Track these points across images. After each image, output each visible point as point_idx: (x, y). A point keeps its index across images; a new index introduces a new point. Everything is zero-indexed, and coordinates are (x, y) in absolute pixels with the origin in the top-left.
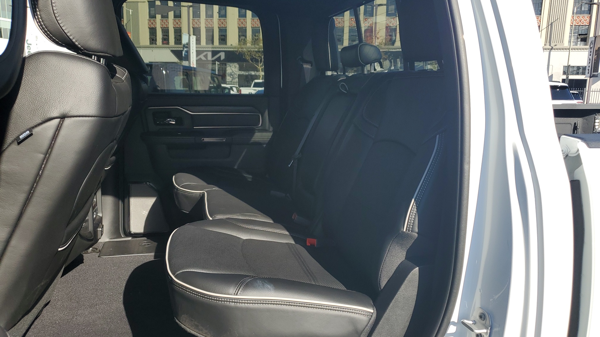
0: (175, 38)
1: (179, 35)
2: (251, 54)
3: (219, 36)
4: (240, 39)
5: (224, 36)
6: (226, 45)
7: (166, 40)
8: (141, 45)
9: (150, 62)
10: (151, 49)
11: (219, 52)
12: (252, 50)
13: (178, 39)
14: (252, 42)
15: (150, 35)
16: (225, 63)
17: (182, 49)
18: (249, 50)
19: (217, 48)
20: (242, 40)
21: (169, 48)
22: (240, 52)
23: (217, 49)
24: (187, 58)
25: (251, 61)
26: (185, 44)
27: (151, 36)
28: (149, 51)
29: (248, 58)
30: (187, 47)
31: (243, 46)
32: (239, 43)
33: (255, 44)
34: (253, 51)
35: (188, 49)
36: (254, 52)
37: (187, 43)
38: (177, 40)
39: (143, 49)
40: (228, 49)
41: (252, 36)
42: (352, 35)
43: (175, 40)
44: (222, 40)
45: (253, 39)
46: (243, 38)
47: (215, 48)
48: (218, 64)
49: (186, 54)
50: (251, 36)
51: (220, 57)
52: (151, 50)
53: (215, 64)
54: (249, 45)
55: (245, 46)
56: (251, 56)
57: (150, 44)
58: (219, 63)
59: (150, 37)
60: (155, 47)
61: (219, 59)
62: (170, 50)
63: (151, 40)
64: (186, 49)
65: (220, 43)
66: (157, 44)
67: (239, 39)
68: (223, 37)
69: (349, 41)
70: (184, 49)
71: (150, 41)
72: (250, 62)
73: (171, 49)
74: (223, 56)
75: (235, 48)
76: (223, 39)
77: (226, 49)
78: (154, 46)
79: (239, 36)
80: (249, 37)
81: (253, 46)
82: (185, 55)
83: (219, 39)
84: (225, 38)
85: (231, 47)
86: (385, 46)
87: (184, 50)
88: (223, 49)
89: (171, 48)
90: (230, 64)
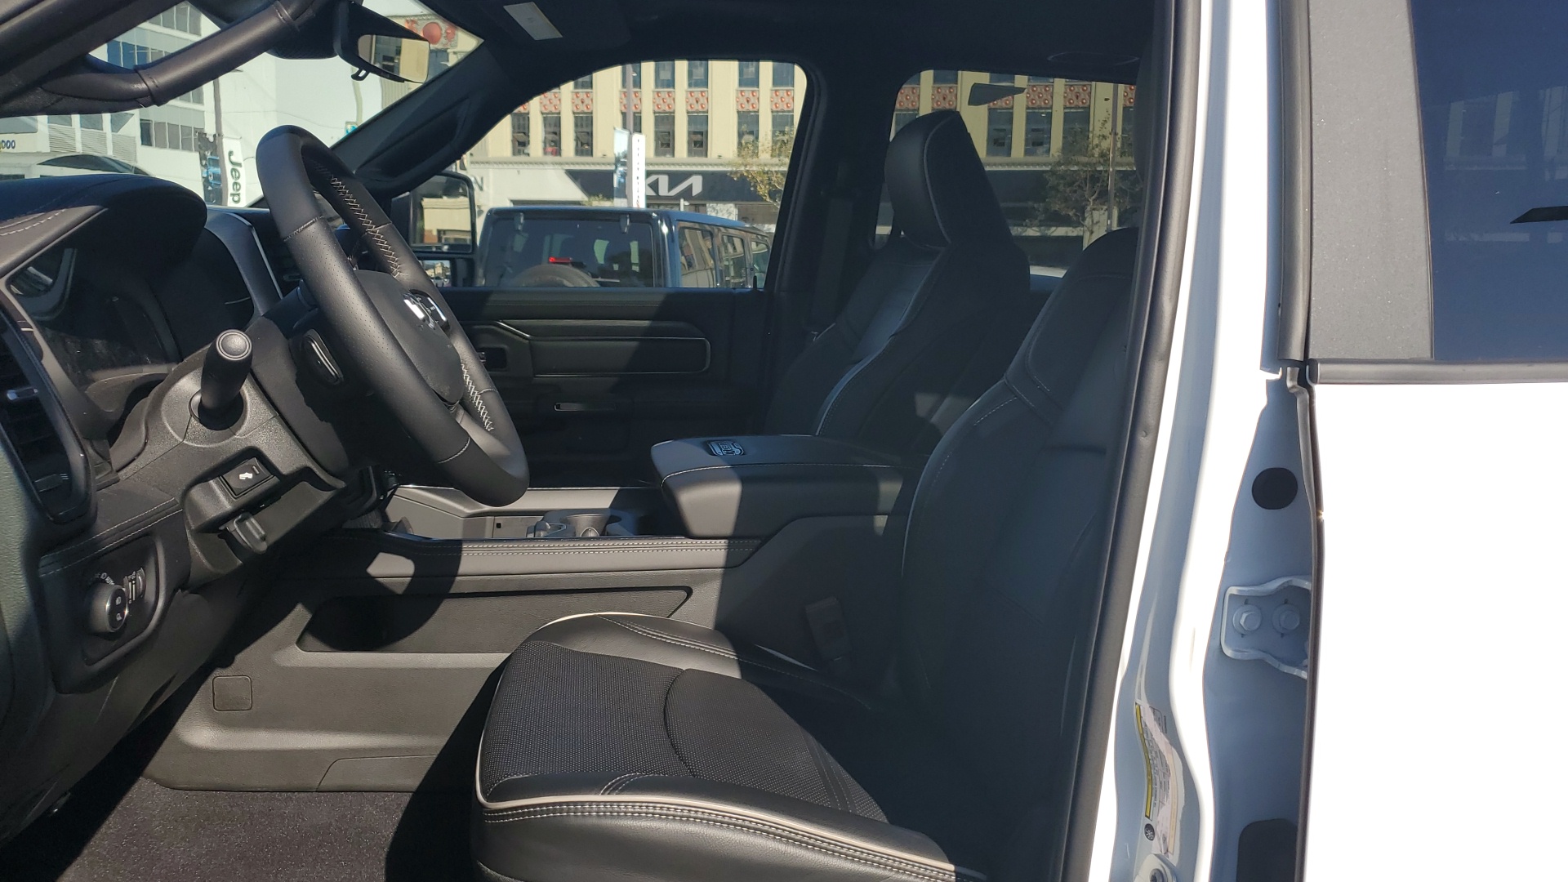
0: (577, 139)
1: (588, 133)
2: (770, 179)
3: (690, 133)
4: (743, 142)
5: (701, 133)
6: (706, 156)
7: (554, 143)
8: (490, 156)
9: (514, 202)
10: (516, 166)
11: (688, 175)
12: (773, 169)
13: (585, 143)
14: (773, 150)
15: (513, 132)
16: (703, 202)
17: (613, 168)
18: (766, 169)
19: (684, 164)
20: (746, 143)
21: (561, 164)
22: (742, 175)
23: (683, 168)
24: (624, 191)
25: (771, 198)
26: (621, 155)
27: (516, 135)
28: (509, 173)
29: (763, 190)
30: (624, 164)
31: (749, 160)
32: (739, 152)
33: (779, 155)
34: (777, 172)
35: (626, 168)
36: (779, 175)
37: (623, 152)
38: (582, 144)
39: (495, 166)
40: (710, 169)
41: (774, 133)
42: (1033, 130)
43: (577, 145)
44: (696, 143)
45: (775, 142)
46: (751, 138)
47: (678, 164)
48: (685, 206)
49: (622, 180)
50: (770, 134)
51: (690, 187)
52: (516, 171)
53: (679, 205)
54: (765, 156)
55: (755, 160)
56: (770, 184)
57: (514, 154)
58: (687, 203)
59: (513, 137)
60: (525, 163)
61: (687, 194)
62: (563, 169)
63: (517, 143)
64: (621, 169)
65: (690, 152)
66: (531, 155)
67: (740, 144)
68: (699, 137)
69: (1026, 145)
70: (616, 167)
71: (514, 147)
72: (768, 200)
73: (568, 167)
74: (697, 185)
75: (729, 164)
76: (699, 141)
77: (705, 168)
78: (522, 158)
79: (740, 135)
80: (766, 135)
81: (776, 160)
82: (619, 183)
83: (689, 143)
84: (704, 140)
85: (719, 161)
86: (1121, 156)
87: (617, 172)
88: (699, 168)
89: (567, 164)
90: (715, 205)
